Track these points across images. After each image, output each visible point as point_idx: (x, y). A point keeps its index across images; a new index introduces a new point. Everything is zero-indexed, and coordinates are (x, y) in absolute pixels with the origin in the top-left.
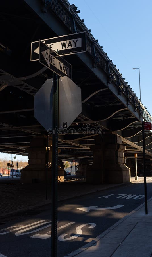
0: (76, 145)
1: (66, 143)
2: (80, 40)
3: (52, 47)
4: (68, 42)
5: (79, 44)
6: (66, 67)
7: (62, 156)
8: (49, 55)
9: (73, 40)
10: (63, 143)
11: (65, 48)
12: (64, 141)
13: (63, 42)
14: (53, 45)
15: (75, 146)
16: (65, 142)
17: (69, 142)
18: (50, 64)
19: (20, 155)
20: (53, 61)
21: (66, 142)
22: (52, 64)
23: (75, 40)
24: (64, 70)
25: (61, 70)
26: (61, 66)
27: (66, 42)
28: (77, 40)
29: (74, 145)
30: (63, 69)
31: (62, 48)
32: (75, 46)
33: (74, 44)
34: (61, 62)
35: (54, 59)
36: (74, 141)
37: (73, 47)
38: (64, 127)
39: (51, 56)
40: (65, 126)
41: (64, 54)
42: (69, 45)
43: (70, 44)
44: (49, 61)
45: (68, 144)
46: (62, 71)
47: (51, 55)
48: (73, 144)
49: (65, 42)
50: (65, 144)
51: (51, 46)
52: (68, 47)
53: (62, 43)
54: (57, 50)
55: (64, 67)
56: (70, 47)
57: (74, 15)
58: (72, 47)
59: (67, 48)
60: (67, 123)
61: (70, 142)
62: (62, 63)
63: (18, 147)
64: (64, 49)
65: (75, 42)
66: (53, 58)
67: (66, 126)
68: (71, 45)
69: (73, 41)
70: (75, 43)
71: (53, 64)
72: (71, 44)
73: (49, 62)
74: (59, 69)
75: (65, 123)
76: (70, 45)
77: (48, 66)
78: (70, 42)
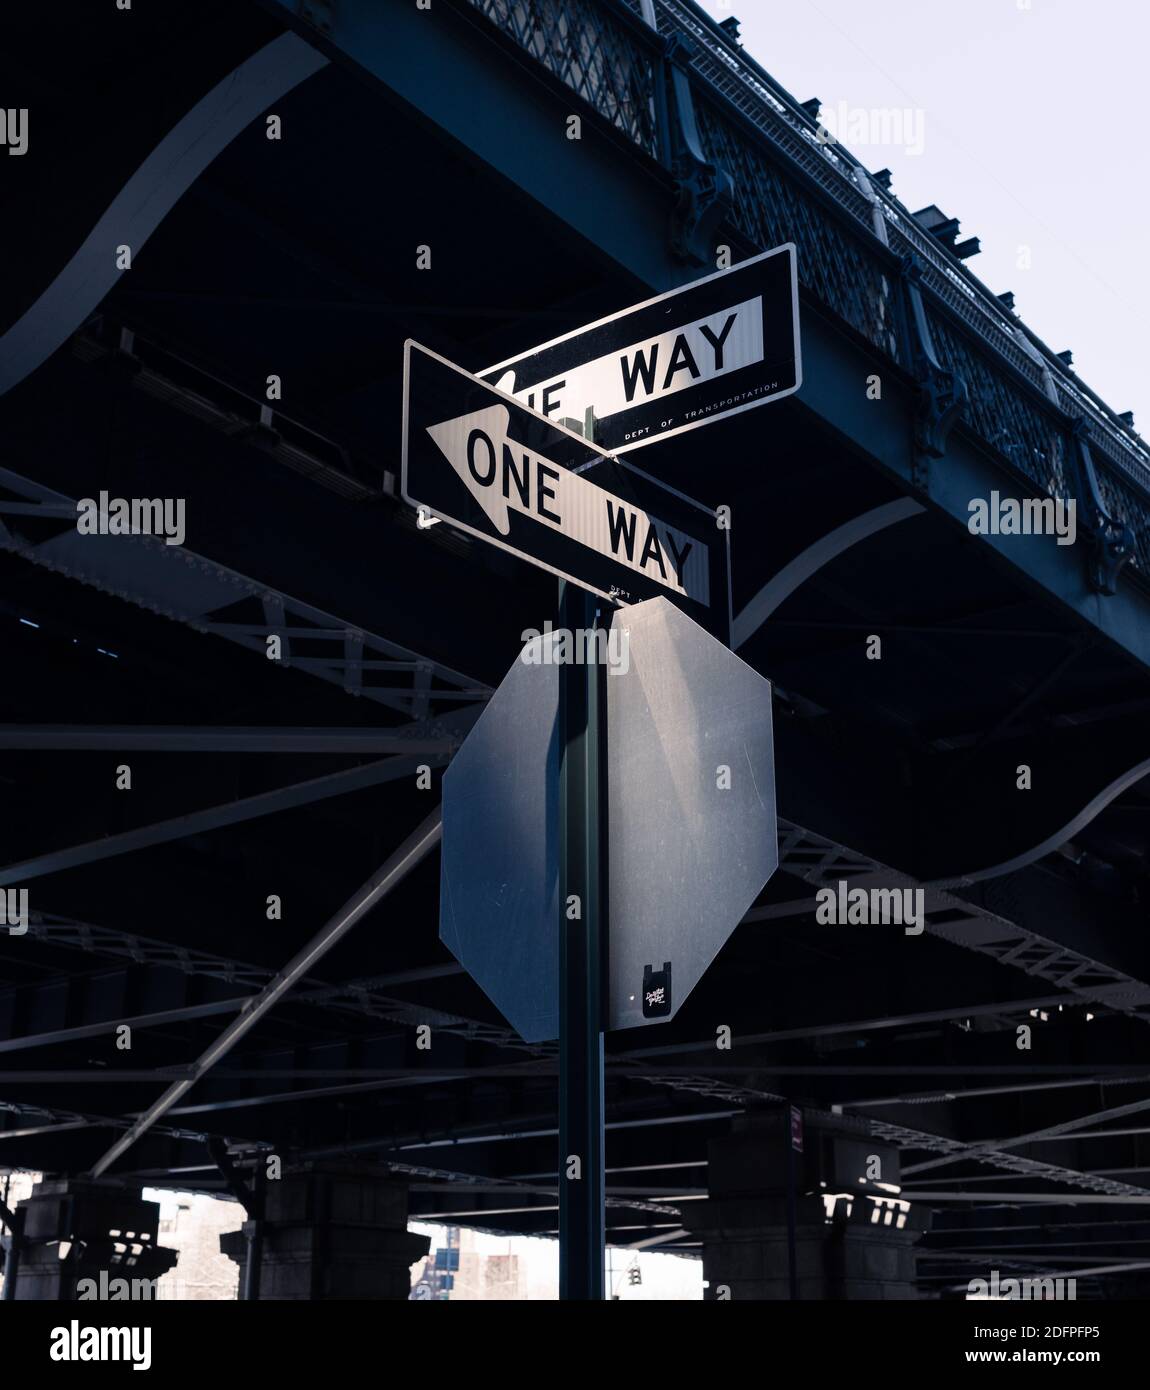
0: (1051, 1172)
1: (970, 1161)
2: (750, 314)
3: (557, 405)
4: (665, 342)
5: (746, 345)
6: (677, 534)
7: (962, 1257)
8: (506, 449)
9: (702, 322)
10: (949, 1160)
11: (649, 389)
12: (953, 1144)
13: (630, 352)
14: (562, 385)
15: (1050, 1182)
16: (967, 1155)
17: (991, 1151)
18: (511, 511)
19: (665, 1252)
20: (544, 491)
21: (973, 1151)
22: (532, 512)
23: (716, 322)
24: (658, 557)
25: (621, 557)
26: (620, 528)
27: (655, 349)
28: (732, 319)
29: (1037, 1174)
30: (647, 553)
31: (630, 396)
32: (719, 364)
33: (712, 350)
34: (618, 503)
35: (555, 475)
36: (1031, 1144)
37: (708, 372)
38: (646, 1003)
39: (526, 460)
40: (656, 996)
41: (645, 436)
42: (674, 367)
43: (681, 358)
44: (506, 493)
45: (990, 1169)
46: (634, 565)
47: (518, 451)
48: (1027, 1167)
49: (645, 346)
50: (969, 1167)
51: (553, 398)
52: (667, 384)
53: (624, 360)
54: (590, 411)
55: (652, 534)
56: (682, 381)
57: (909, 259)
58: (695, 373)
59: (659, 392)
60: (668, 966)
61: (1000, 1155)
62: (629, 509)
63: (643, 1198)
64: (641, 397)
65: (718, 335)
66: (542, 469)
67: (667, 996)
68: (690, 364)
69: (705, 330)
70: (717, 344)
71: (542, 511)
72: (688, 354)
73: (496, 504)
74: (604, 548)
75: (657, 968)
76: (682, 366)
77: (492, 530)
78: (681, 344)
